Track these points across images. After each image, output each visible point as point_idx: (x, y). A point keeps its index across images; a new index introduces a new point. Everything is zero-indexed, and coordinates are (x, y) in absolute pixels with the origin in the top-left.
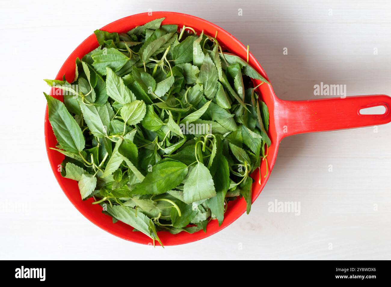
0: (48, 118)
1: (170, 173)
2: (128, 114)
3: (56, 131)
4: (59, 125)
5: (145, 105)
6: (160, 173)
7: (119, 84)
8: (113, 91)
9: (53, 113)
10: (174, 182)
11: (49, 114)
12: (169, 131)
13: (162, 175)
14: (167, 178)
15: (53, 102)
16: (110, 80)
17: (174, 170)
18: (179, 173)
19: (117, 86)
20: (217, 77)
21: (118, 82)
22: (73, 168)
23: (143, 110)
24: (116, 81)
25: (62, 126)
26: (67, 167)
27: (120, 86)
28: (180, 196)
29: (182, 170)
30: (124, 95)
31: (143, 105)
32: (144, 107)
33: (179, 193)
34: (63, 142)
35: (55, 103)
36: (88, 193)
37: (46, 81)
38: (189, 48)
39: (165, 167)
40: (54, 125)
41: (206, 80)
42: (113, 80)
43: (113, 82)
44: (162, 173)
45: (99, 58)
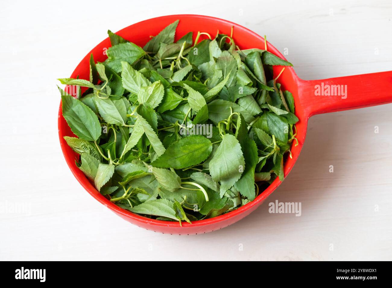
0: (62, 113)
1: (193, 149)
2: (146, 96)
3: (71, 124)
4: (73, 119)
5: (163, 87)
6: (183, 149)
7: (135, 76)
8: (129, 82)
9: (67, 109)
10: (198, 158)
11: (62, 109)
12: (190, 109)
13: (185, 151)
14: (191, 154)
15: (67, 98)
16: (126, 71)
17: (198, 146)
18: (203, 150)
19: (133, 77)
20: (235, 65)
21: (134, 74)
22: (89, 159)
23: (161, 91)
24: (132, 73)
25: (76, 119)
26: (83, 157)
27: (136, 77)
28: (206, 179)
29: (206, 147)
30: (141, 83)
31: (161, 87)
32: (162, 88)
33: (205, 175)
34: (78, 132)
35: (69, 99)
36: (106, 180)
37: (60, 80)
38: (205, 52)
39: (188, 143)
40: (68, 119)
41: (225, 66)
42: (129, 71)
43: (129, 74)
44: (185, 149)
45: (114, 55)
